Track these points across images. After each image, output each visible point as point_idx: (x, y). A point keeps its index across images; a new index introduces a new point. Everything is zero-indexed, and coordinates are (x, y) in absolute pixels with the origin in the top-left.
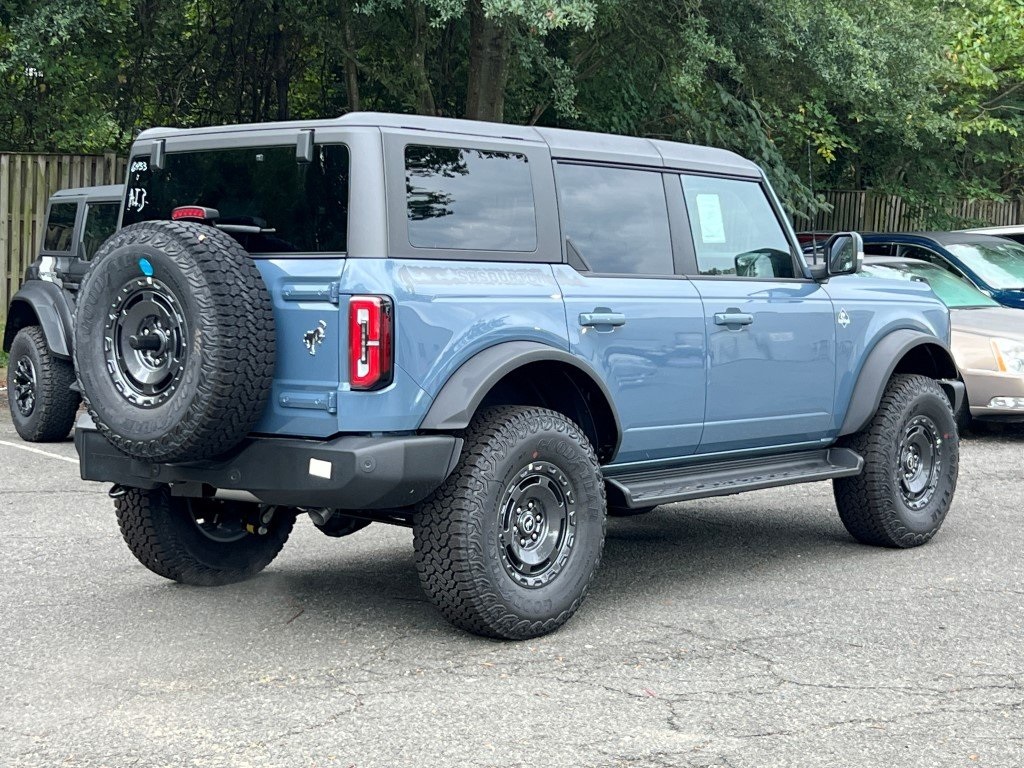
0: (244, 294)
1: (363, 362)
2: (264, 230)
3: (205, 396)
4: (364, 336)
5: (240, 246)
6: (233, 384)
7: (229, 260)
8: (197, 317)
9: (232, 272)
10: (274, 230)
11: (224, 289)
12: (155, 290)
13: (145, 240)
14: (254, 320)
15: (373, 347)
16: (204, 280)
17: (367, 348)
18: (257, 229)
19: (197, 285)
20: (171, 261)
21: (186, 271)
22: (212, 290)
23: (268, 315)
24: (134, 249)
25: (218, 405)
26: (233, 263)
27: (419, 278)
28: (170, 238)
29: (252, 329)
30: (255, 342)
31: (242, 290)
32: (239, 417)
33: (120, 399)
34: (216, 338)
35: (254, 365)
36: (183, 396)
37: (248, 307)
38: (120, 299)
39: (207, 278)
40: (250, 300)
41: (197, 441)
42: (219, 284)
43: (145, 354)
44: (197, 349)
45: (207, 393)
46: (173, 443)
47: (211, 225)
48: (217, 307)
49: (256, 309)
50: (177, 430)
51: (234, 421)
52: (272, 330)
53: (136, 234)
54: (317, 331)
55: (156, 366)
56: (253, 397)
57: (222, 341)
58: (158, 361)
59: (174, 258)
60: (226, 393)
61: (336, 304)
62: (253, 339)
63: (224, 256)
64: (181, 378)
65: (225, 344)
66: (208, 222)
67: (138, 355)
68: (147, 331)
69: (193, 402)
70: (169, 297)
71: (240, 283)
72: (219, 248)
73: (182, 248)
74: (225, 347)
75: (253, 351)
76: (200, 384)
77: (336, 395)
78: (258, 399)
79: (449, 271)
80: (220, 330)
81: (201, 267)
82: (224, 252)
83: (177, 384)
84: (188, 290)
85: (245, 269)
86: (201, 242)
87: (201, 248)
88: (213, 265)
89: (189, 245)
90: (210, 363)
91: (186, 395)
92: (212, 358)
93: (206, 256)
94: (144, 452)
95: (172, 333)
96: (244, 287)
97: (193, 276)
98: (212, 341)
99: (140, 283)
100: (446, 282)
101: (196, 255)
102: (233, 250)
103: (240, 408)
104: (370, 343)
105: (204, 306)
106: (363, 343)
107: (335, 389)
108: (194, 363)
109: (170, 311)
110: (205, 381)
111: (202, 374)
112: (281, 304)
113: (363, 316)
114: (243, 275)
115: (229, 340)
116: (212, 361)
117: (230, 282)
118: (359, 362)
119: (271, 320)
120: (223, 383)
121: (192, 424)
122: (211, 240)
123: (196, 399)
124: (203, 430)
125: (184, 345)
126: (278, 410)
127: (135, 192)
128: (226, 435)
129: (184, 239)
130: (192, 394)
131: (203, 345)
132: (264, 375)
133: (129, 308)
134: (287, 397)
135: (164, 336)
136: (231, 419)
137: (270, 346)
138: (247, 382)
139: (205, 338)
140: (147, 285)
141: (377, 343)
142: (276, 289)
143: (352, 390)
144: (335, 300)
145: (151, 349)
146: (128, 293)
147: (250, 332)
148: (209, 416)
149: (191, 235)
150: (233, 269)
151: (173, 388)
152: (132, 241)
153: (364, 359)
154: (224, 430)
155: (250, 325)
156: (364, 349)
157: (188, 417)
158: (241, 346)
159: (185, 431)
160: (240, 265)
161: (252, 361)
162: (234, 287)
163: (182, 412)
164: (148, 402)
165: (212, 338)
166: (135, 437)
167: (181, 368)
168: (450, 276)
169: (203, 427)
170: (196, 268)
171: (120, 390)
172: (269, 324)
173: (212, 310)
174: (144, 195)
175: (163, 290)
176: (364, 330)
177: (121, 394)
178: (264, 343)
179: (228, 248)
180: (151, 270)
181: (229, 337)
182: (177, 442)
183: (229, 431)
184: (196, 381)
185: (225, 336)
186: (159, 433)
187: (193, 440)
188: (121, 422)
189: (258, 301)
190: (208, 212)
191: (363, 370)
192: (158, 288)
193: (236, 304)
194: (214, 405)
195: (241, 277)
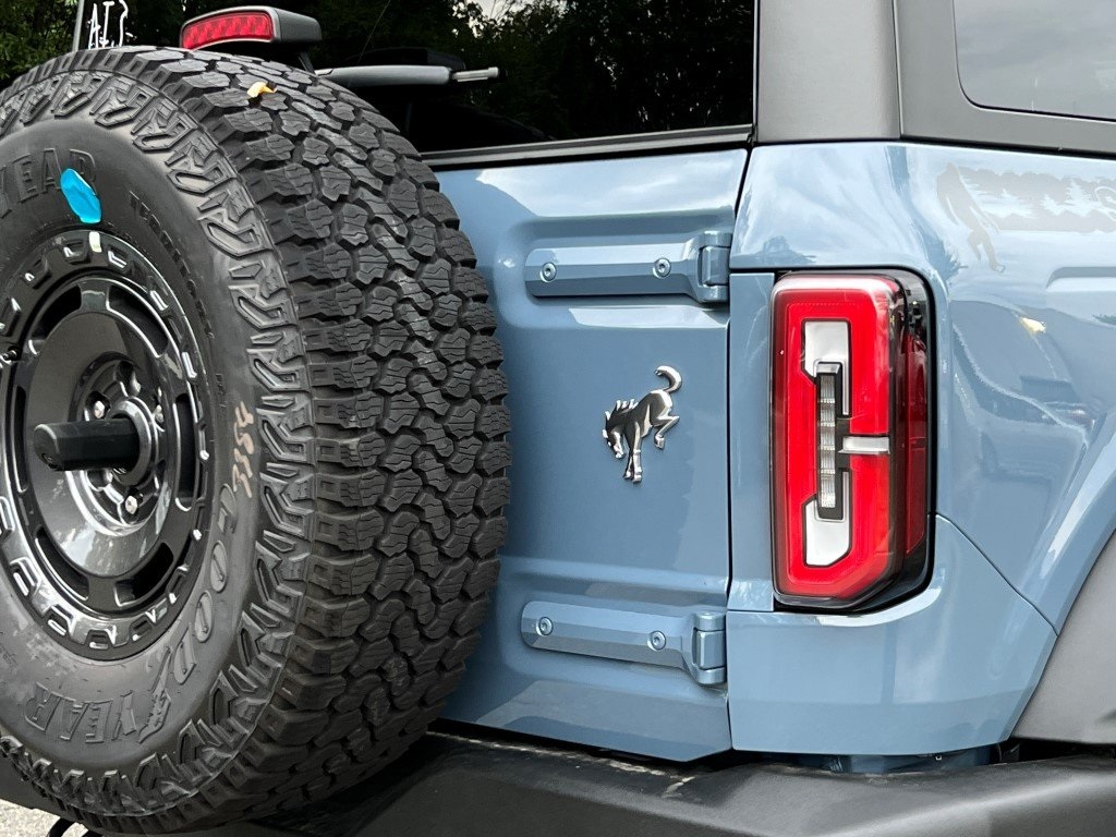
0: (401, 279)
1: (824, 513)
2: (464, 76)
3: (273, 638)
4: (828, 421)
5: (385, 122)
6: (368, 594)
7: (349, 163)
8: (241, 361)
9: (362, 204)
10: (494, 71)
11: (333, 262)
12: (112, 271)
13: (75, 106)
14: (437, 369)
15: (866, 459)
16: (260, 229)
17: (843, 461)
18: (439, 73)
19: (237, 247)
20: (153, 171)
21: (200, 201)
22: (288, 266)
23: (482, 347)
24: (43, 139)
25: (319, 668)
26: (362, 174)
27: (1002, 212)
28: (150, 93)
29: (433, 398)
30: (442, 446)
31: (393, 266)
32: (390, 697)
33: (23, 620)
34: (304, 438)
35: (440, 525)
36: (201, 636)
37: (418, 323)
38: (16, 306)
39: (273, 225)
40: (421, 299)
41: (252, 783)
42: (314, 242)
43: (98, 479)
44: (242, 475)
45: (278, 628)
46: (172, 786)
47: (294, 63)
48: (306, 327)
49: (443, 330)
50: (184, 748)
51: (374, 708)
52: (497, 400)
53: (49, 91)
54: (654, 403)
55: (128, 517)
56: (437, 628)
57: (328, 447)
58: (133, 504)
59: (160, 160)
60: (345, 628)
61: (719, 307)
62: (435, 435)
63: (333, 150)
64: (195, 569)
65: (336, 457)
66: (284, 51)
67: (78, 483)
68: (100, 406)
69: (232, 657)
70: (153, 294)
71: (388, 241)
72: (315, 126)
73: (189, 124)
74: (339, 467)
75: (436, 475)
76: (252, 596)
77: (722, 625)
78: (453, 632)
79: (1075, 190)
80: (319, 407)
81: (252, 186)
82: (334, 137)
83: (183, 585)
84: (210, 266)
85: (404, 193)
86: (255, 102)
87: (254, 120)
88: (293, 178)
89: (211, 113)
90: (284, 525)
91: (210, 633)
92: (291, 508)
93: (271, 146)
94: (90, 800)
95: (167, 413)
96: (400, 255)
97: (223, 217)
98: (295, 447)
99: (68, 252)
100: (1069, 223)
101: (236, 148)
102: (362, 132)
103: (395, 667)
104: (852, 445)
105: (264, 322)
106: (827, 444)
107: (722, 599)
108: (232, 523)
109: (162, 344)
110: (270, 588)
111: (261, 563)
112: (520, 312)
113: (825, 347)
114: (397, 213)
115: (353, 442)
116: (296, 518)
117: (356, 238)
118: (810, 509)
119: (494, 365)
120: (329, 595)
121: (232, 731)
122: (288, 101)
123: (242, 649)
124: (267, 749)
125: (204, 455)
126: (516, 658)
127: (101, 10)
128: (350, 753)
129: (196, 92)
130: (228, 628)
131: (263, 460)
132: (472, 553)
133: (43, 332)
134: (545, 615)
135: (147, 420)
136: (364, 709)
137: (492, 454)
138: (416, 582)
139: (267, 435)
140: (90, 255)
141: (877, 446)
142: (507, 264)
143: (778, 607)
144: (715, 294)
145: (113, 463)
146: (37, 286)
147: (423, 409)
148: (287, 705)
149: (224, 81)
150: (367, 195)
151: (173, 598)
152: (37, 112)
153: (828, 499)
154: (344, 741)
155: (424, 385)
156: (828, 468)
157: (216, 706)
158: (397, 461)
159: (212, 753)
160: (388, 180)
161: (433, 510)
162: (367, 256)
163: (197, 689)
164: (100, 636)
165: (290, 438)
166: (61, 750)
167: (197, 534)
168: (1081, 205)
169: (269, 739)
170: (234, 188)
171: (25, 591)
172: (488, 382)
173: (289, 335)
174: (125, 14)
175: (136, 272)
176: (828, 399)
177: (28, 602)
178: (472, 445)
179: (346, 125)
180: (95, 203)
181: (354, 432)
182: (186, 784)
183: (360, 739)
184: (240, 585)
185: (337, 428)
186: (128, 750)
187: (237, 781)
188: (21, 697)
189: (450, 303)
190: (282, 22)
191: (826, 542)
192: (120, 263)
193: (372, 311)
194: (303, 669)
195: (391, 221)
